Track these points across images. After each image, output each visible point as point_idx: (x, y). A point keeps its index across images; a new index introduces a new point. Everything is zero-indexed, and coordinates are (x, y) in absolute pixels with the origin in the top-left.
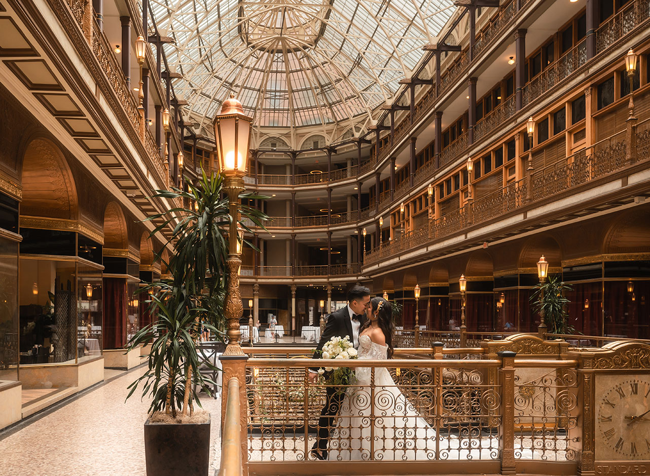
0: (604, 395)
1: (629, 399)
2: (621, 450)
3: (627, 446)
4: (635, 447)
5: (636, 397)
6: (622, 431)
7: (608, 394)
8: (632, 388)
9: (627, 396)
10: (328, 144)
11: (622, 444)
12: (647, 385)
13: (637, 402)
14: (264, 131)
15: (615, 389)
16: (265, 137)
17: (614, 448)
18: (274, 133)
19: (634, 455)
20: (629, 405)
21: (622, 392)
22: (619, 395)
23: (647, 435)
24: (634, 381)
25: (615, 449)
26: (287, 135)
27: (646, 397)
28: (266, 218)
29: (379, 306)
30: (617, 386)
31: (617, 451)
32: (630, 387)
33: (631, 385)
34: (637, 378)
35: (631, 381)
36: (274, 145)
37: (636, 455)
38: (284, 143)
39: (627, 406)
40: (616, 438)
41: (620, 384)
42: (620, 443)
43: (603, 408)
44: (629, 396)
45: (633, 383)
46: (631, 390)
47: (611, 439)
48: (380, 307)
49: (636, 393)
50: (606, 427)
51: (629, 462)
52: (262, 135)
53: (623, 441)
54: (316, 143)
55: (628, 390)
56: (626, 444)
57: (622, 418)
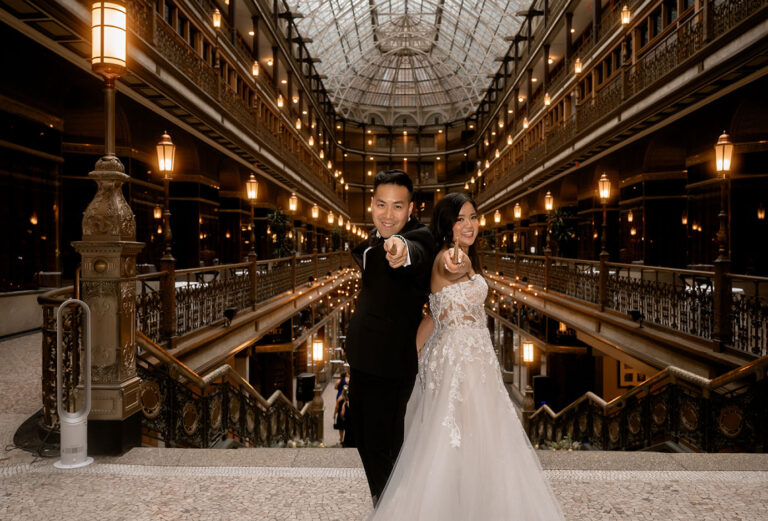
10: (444, 121)
14: (397, 110)
16: (397, 116)
18: (405, 112)
26: (415, 113)
36: (405, 121)
38: (414, 120)
52: (395, 113)
54: (437, 120)
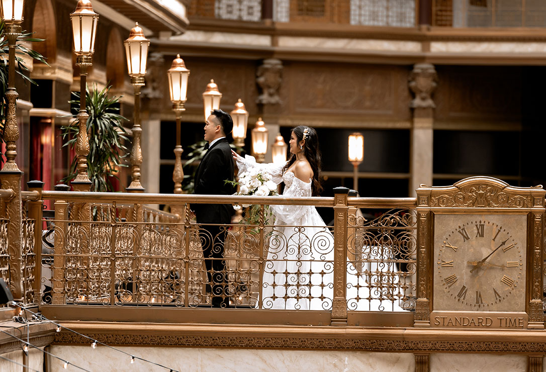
0: (444, 237)
1: (474, 241)
2: (464, 299)
3: (471, 295)
4: (480, 296)
5: (482, 240)
6: (465, 279)
7: (450, 235)
8: (478, 230)
9: (472, 238)
11: (466, 292)
12: (495, 227)
13: (483, 245)
15: (458, 230)
17: (455, 297)
19: (479, 306)
20: (474, 249)
21: (467, 234)
22: (462, 237)
23: (494, 284)
24: (480, 222)
25: (457, 298)
27: (494, 240)
28: (40, 58)
29: (305, 134)
30: (460, 227)
31: (459, 300)
32: (475, 228)
33: (477, 225)
34: (483, 219)
35: (476, 222)
37: (482, 305)
39: (472, 250)
40: (458, 285)
41: (464, 225)
42: (463, 291)
43: (443, 251)
44: (474, 238)
45: (478, 223)
46: (476, 231)
47: (452, 287)
48: (307, 136)
49: (482, 235)
50: (447, 274)
51: (473, 314)
53: (466, 289)
55: (472, 231)
56: (470, 292)
57: (465, 263)
